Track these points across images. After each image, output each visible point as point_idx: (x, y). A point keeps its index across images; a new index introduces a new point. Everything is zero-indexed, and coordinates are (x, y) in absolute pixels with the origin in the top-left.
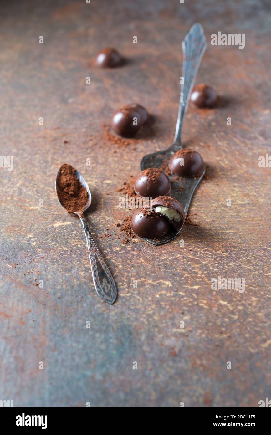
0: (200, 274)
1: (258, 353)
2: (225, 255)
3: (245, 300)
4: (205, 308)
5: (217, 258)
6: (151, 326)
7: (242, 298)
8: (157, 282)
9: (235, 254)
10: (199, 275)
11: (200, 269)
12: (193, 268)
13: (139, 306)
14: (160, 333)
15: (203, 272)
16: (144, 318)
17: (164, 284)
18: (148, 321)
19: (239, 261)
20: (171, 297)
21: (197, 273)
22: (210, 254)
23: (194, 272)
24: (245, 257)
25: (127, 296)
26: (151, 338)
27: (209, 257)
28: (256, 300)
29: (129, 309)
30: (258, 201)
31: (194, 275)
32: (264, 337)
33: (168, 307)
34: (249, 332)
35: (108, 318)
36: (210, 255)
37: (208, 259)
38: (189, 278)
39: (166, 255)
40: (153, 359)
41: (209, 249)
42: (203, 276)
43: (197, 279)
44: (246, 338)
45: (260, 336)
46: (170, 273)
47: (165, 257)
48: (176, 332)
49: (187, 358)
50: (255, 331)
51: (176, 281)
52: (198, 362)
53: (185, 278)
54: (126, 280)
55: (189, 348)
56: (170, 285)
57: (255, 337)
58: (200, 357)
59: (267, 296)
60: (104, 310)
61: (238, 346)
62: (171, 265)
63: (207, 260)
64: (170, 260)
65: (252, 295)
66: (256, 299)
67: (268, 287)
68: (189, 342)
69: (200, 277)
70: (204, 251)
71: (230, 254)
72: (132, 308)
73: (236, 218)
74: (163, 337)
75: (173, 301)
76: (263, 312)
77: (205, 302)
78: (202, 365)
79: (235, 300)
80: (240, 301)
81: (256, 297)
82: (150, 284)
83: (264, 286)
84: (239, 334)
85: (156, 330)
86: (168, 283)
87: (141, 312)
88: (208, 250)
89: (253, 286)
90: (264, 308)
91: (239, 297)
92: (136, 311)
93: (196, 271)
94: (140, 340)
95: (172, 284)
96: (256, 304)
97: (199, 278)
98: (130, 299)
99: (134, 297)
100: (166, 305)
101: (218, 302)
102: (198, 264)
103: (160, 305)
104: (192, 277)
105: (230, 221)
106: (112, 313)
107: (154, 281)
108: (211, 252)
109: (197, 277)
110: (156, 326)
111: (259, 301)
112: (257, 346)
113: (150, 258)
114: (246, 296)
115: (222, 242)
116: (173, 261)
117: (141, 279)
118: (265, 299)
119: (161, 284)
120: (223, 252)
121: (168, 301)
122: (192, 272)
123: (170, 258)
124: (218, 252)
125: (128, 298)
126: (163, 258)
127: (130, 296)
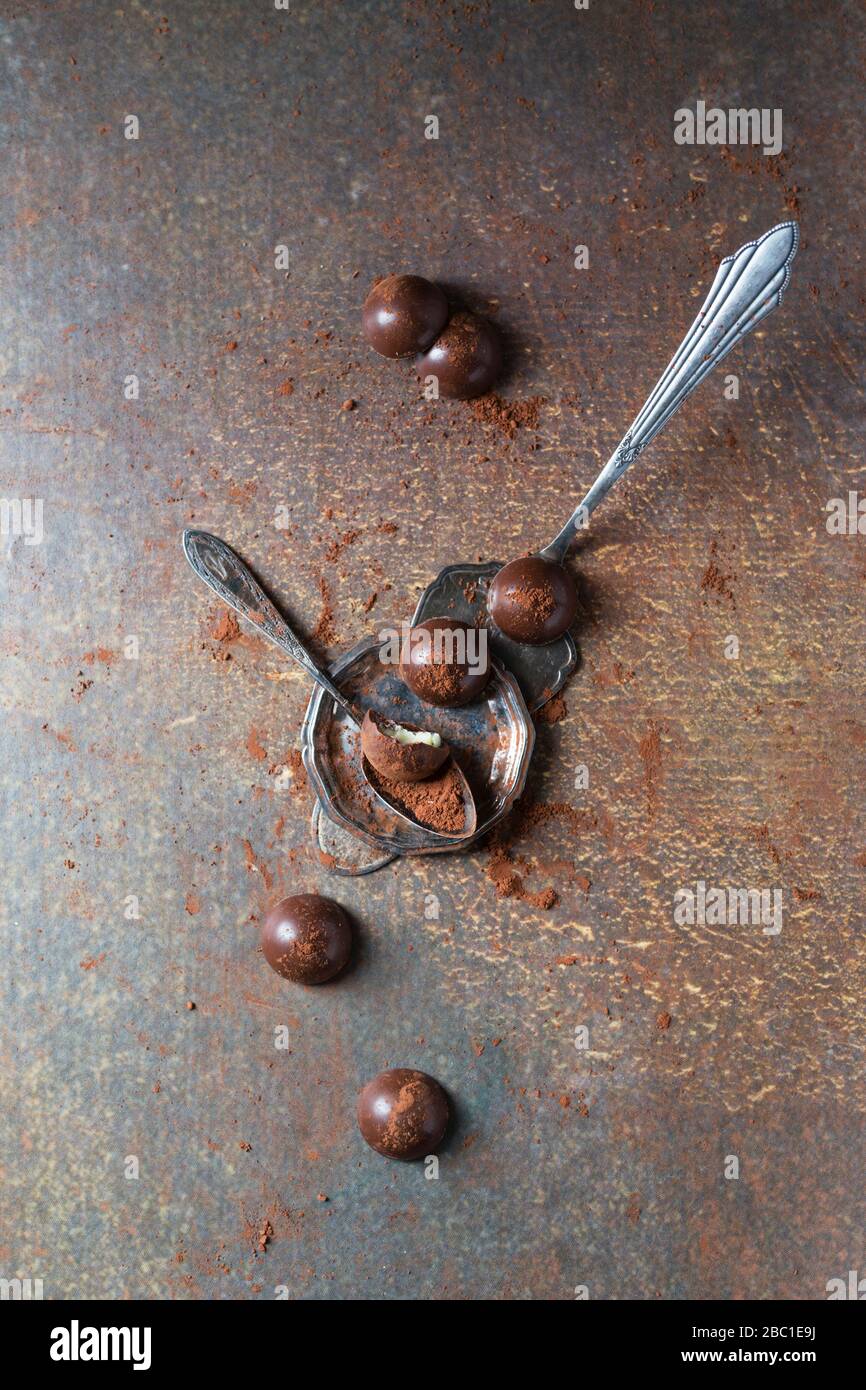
0: (657, 910)
1: (739, 1115)
2: (716, 852)
3: (738, 985)
4: (655, 1001)
5: (698, 861)
6: (544, 1043)
7: (732, 978)
8: (565, 926)
9: (740, 851)
10: (653, 912)
11: (658, 893)
12: (644, 891)
13: (524, 992)
14: (560, 1061)
15: (662, 901)
16: (533, 1020)
17: (579, 933)
18: (540, 1028)
19: (743, 875)
20: (590, 968)
21: (648, 905)
22: (684, 849)
23: (645, 900)
24: (758, 864)
25: (501, 964)
26: (544, 1070)
27: (680, 860)
28: (759, 986)
29: (506, 998)
30: (821, 674)
31: (642, 910)
32: (759, 1077)
33: (581, 995)
34: (732, 1066)
35: (461, 1019)
36: (683, 852)
37: (678, 863)
38: (630, 918)
39: (588, 849)
40: (544, 1119)
41: (684, 833)
42: (662, 913)
43: (648, 923)
44: (723, 1079)
45: (752, 1074)
46: (593, 904)
47: (587, 855)
48: (592, 1058)
49: (607, 1120)
50: (744, 1062)
51: (603, 927)
52: (627, 1130)
53: (623, 917)
54: (499, 920)
55: (613, 1096)
56: (591, 938)
57: (740, 1077)
58: (630, 1119)
59: (785, 974)
60: (454, 1000)
61: (705, 1098)
62: (598, 880)
63: (677, 867)
64: (596, 864)
65: (753, 973)
66: (761, 982)
67: (791, 951)
68: (615, 1082)
69: (655, 916)
70: (673, 839)
71: (727, 850)
72: (510, 994)
73: (760, 733)
74: (566, 1069)
75: (592, 979)
76: (768, 1017)
77: (657, 985)
78: (632, 1136)
79: (717, 982)
80: (726, 985)
81: (761, 975)
82: (548, 931)
83: (781, 948)
84: (712, 1069)
85: (555, 1052)
86: (586, 930)
87: (527, 1006)
88: (680, 837)
89: (760, 948)
90: (771, 1007)
91: (727, 975)
92: (517, 1003)
93: (648, 898)
94: (522, 1073)
95: (595, 933)
96: (759, 996)
97: (652, 921)
98: (507, 971)
99: (515, 966)
100: (577, 990)
101: (682, 986)
102: (655, 878)
103: (567, 990)
104: (639, 915)
105: (744, 746)
106: (471, 1006)
107: (557, 924)
108: (688, 843)
109: (648, 918)
110: (555, 1043)
111: (765, 987)
112: (742, 1098)
113: (553, 855)
114: (741, 974)
115: (716, 812)
116: (602, 869)
117: (530, 918)
118: (779, 981)
119: (574, 933)
120: (714, 846)
121: (582, 980)
122: (639, 902)
123: (595, 859)
124: (704, 844)
125: (502, 968)
126: (581, 858)
127: (506, 964)
